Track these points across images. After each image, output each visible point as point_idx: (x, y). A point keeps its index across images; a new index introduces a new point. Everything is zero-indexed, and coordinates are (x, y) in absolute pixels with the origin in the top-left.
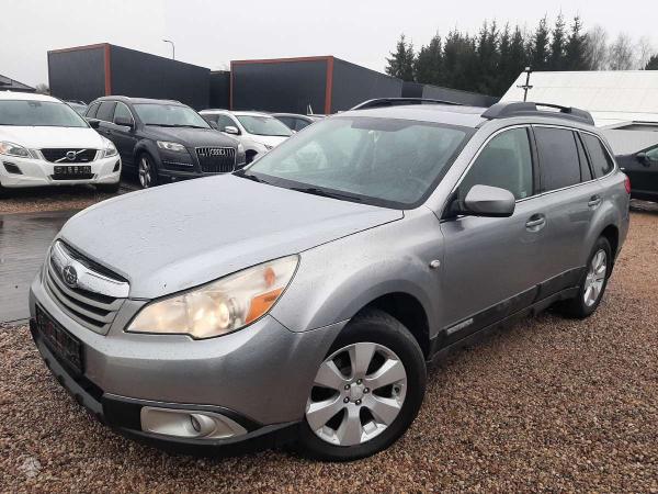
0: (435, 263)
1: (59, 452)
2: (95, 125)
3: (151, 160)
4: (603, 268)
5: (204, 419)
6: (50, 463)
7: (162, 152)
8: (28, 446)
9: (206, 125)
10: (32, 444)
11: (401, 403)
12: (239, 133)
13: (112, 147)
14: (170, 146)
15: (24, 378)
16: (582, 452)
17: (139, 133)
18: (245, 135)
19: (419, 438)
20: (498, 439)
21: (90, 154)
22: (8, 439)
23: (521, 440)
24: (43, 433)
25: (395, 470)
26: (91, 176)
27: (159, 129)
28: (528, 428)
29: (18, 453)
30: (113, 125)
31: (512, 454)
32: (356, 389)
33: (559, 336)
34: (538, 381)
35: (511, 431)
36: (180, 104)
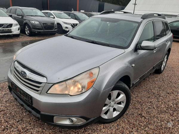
0: (133, 65)
1: (24, 127)
2: (11, 16)
3: (29, 26)
4: (166, 60)
5: (74, 119)
6: (22, 131)
7: (32, 24)
8: (13, 125)
9: (44, 15)
10: (14, 124)
11: (124, 106)
12: (54, 18)
13: (17, 23)
14: (34, 22)
15: (6, 102)
16: (171, 115)
17: (24, 18)
18: (56, 19)
19: (127, 114)
20: (148, 113)
21: (11, 25)
22: (6, 123)
23: (154, 112)
24: (17, 121)
25: (123, 125)
26: (11, 32)
27: (30, 17)
28: (155, 108)
29: (11, 128)
30: (16, 16)
31: (153, 117)
32: (112, 103)
33: (156, 79)
34: (154, 94)
35: (151, 110)
36: (36, 9)
